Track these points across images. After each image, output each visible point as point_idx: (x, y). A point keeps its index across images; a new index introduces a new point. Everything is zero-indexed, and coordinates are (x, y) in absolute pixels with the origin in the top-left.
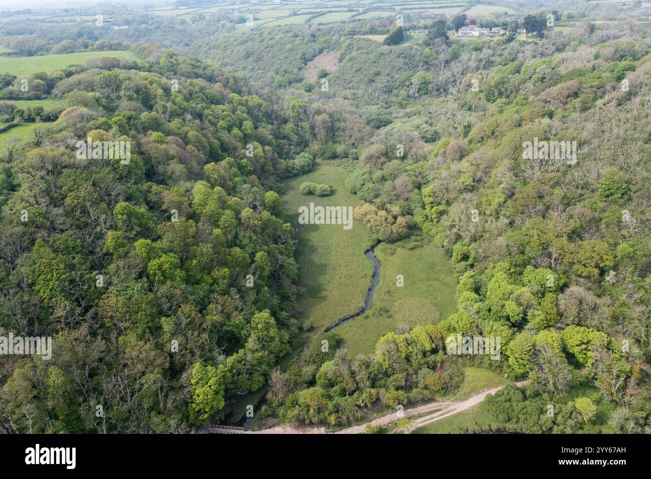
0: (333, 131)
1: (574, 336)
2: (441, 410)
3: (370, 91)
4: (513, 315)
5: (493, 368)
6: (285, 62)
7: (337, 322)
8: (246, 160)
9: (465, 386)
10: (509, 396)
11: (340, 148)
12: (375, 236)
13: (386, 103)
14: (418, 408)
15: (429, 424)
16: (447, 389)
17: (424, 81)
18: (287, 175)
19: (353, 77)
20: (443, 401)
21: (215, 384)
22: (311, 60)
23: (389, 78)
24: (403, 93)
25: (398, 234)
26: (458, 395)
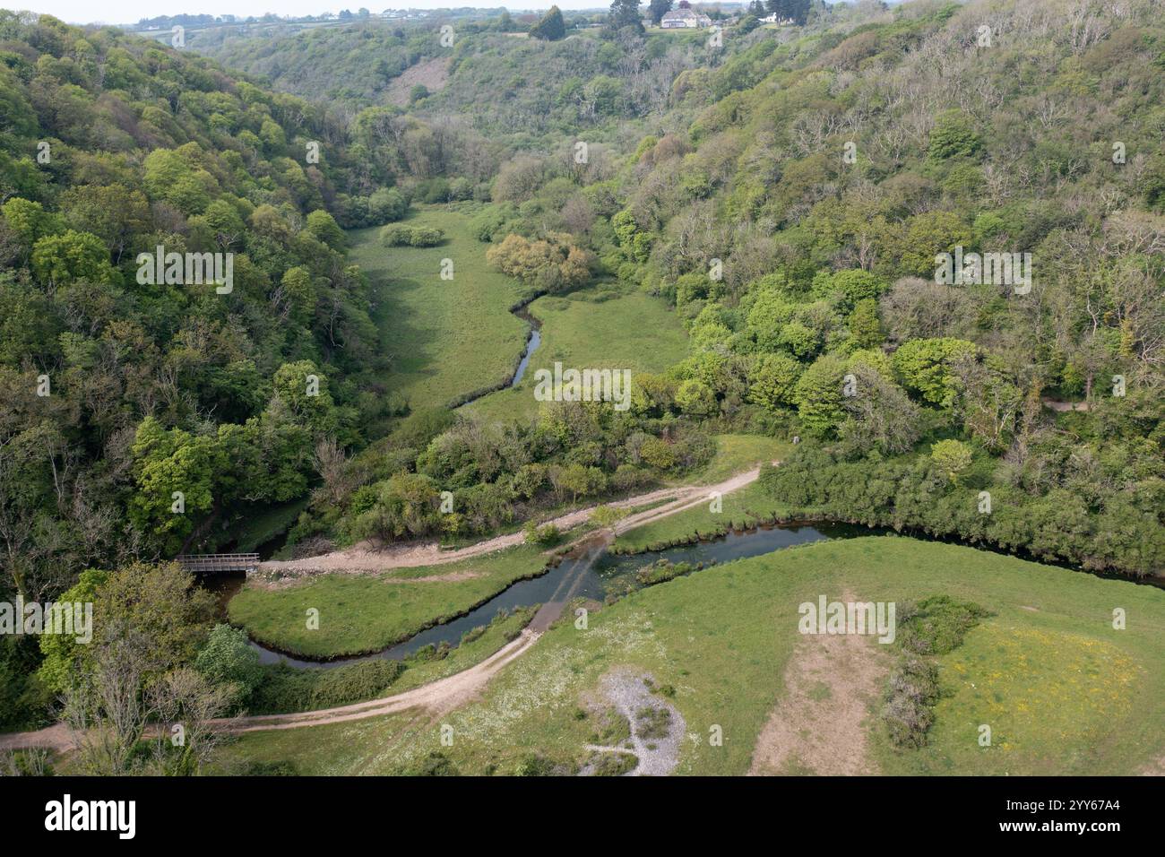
0: (439, 159)
1: (915, 353)
2: (676, 499)
3: (509, 112)
4: (799, 341)
5: (771, 430)
6: (348, 81)
7: (459, 399)
8: (268, 177)
9: (720, 461)
10: (806, 462)
11: (456, 184)
12: (528, 288)
13: (540, 129)
14: (630, 500)
15: (654, 522)
16: (684, 467)
17: (605, 91)
18: (355, 221)
19: (476, 93)
20: (679, 487)
21: (188, 458)
22: (398, 76)
23: (542, 90)
24: (569, 111)
25: (572, 277)
26: (707, 476)
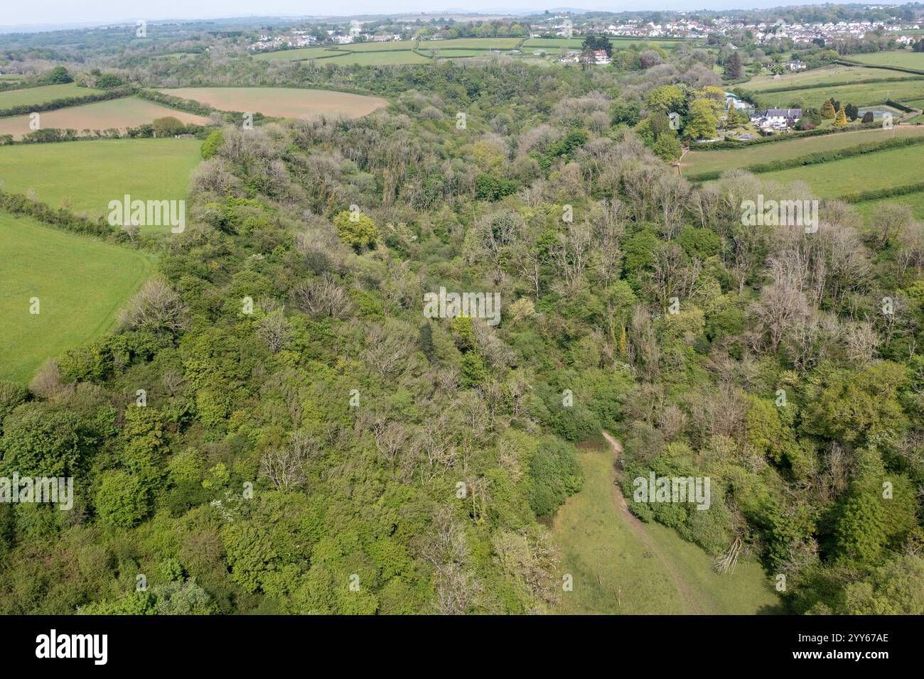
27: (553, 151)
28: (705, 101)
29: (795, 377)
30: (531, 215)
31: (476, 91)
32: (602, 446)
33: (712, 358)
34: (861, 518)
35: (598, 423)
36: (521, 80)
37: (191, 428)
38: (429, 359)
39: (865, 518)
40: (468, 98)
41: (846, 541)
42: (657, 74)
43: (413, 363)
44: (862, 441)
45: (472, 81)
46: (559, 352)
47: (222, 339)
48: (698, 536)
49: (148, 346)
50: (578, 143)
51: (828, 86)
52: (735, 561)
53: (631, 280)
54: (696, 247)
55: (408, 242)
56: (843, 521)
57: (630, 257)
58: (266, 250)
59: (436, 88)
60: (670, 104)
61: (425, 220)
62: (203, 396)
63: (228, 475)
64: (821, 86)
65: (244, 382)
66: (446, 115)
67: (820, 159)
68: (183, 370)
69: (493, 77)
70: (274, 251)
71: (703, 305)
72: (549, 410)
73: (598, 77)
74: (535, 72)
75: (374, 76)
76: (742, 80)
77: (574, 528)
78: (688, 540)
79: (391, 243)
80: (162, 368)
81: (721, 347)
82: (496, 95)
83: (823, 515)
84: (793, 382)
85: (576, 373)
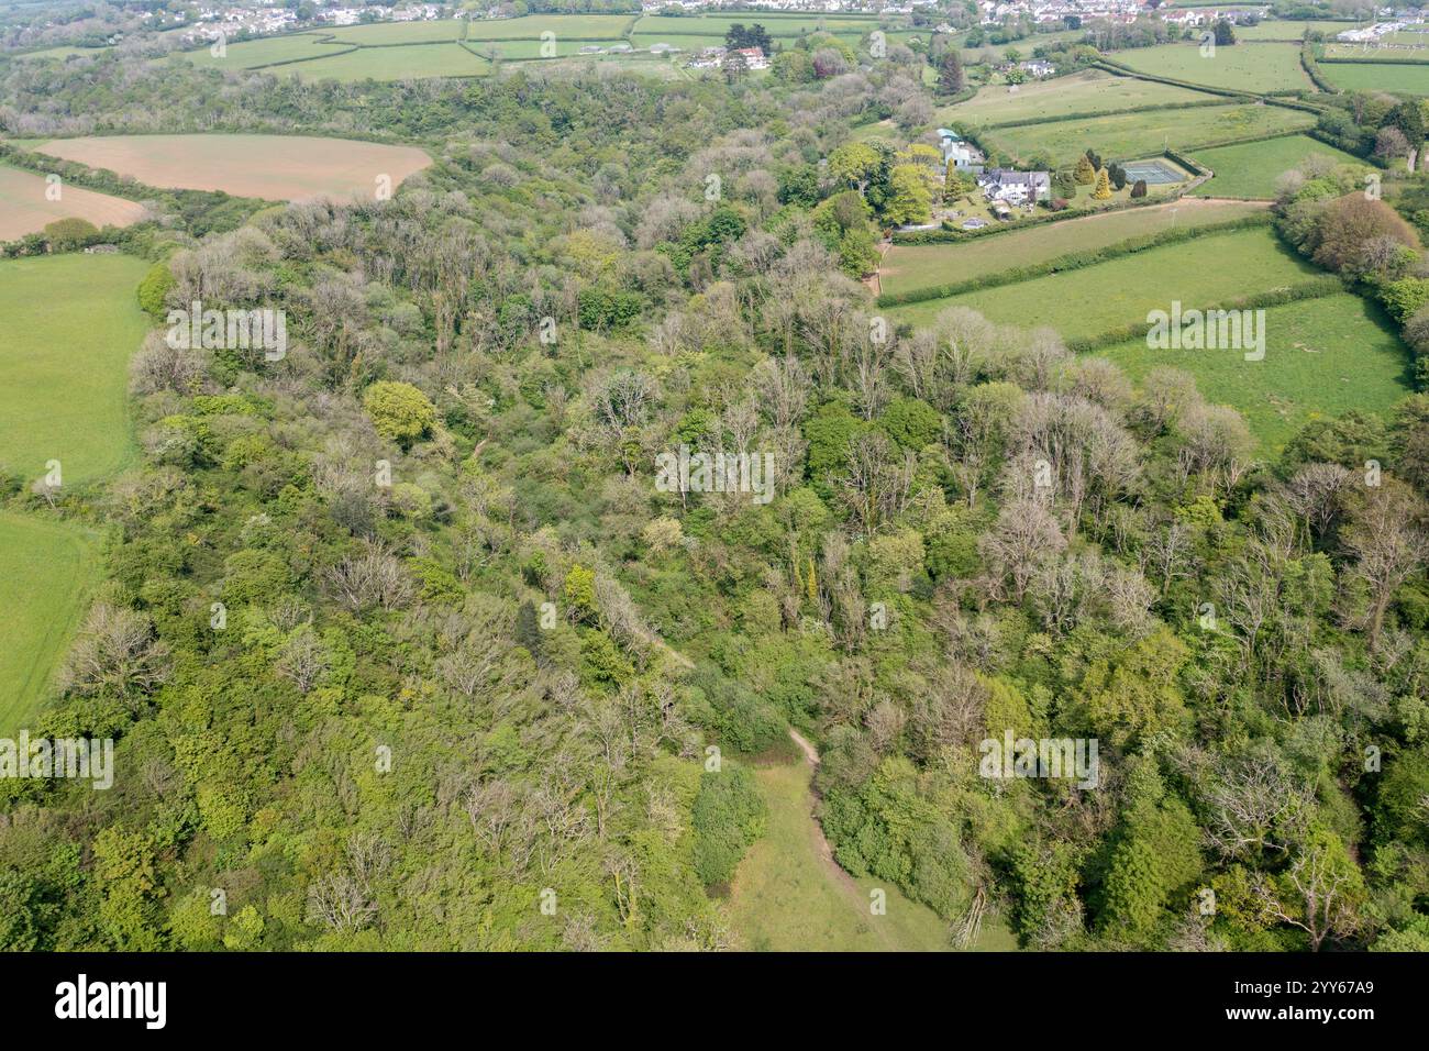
27: (692, 238)
28: (912, 168)
29: (1049, 643)
30: (667, 369)
31: (565, 121)
32: (791, 755)
33: (935, 608)
34: (1133, 873)
35: (783, 721)
36: (636, 103)
37: (195, 844)
38: (535, 655)
39: (1138, 873)
40: (553, 133)
41: (1116, 904)
42: (839, 90)
43: (512, 669)
44: (1133, 746)
45: (559, 106)
46: (721, 600)
47: (224, 689)
48: (927, 896)
49: (112, 721)
50: (728, 226)
51: (1085, 116)
52: (978, 926)
53: (818, 483)
54: (907, 430)
55: (481, 412)
56: (1111, 876)
57: (816, 451)
58: (268, 495)
59: (503, 118)
60: (862, 173)
61: (503, 375)
62: (207, 796)
63: (261, 923)
64: (1075, 117)
65: (266, 757)
66: (522, 173)
67: (1075, 264)
68: (170, 753)
69: (590, 98)
70: (282, 494)
71: (919, 524)
72: (714, 706)
73: (751, 100)
74: (656, 90)
75: (400, 99)
76: (964, 96)
77: (760, 896)
78: (913, 900)
79: (454, 420)
80: (138, 756)
81: (948, 593)
82: (598, 128)
83: (1088, 858)
84: (1045, 650)
85: (747, 641)
